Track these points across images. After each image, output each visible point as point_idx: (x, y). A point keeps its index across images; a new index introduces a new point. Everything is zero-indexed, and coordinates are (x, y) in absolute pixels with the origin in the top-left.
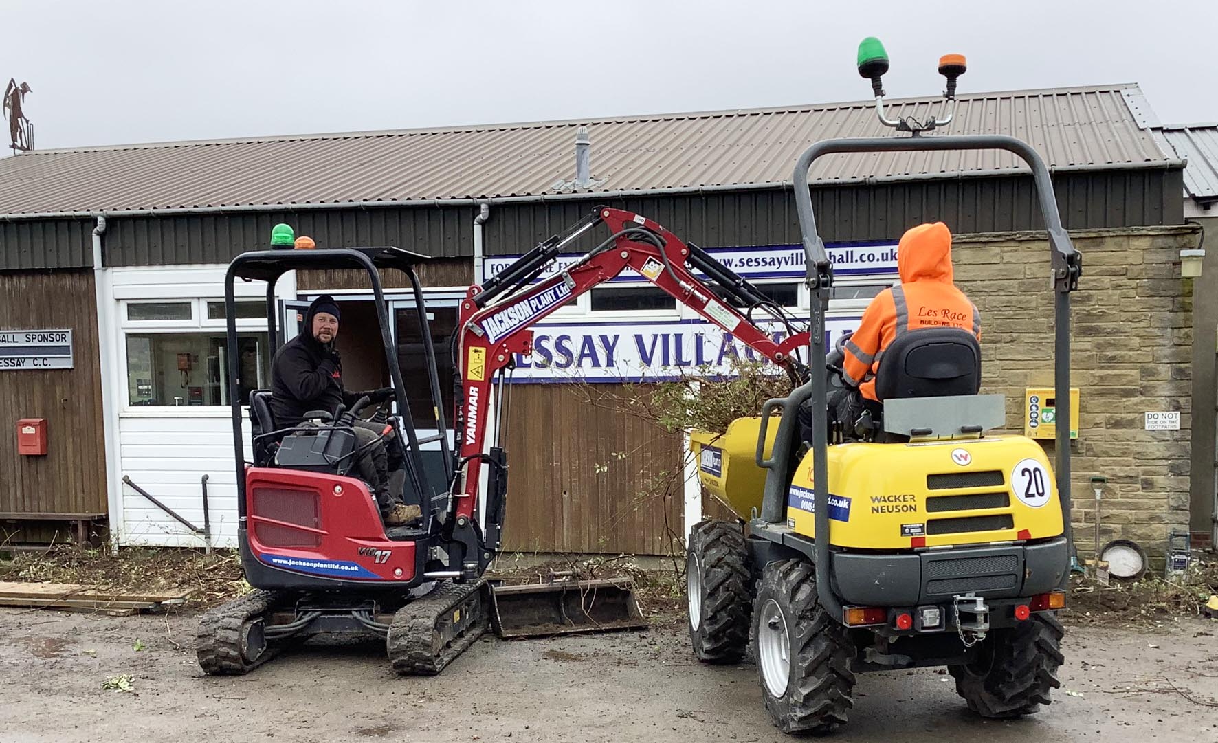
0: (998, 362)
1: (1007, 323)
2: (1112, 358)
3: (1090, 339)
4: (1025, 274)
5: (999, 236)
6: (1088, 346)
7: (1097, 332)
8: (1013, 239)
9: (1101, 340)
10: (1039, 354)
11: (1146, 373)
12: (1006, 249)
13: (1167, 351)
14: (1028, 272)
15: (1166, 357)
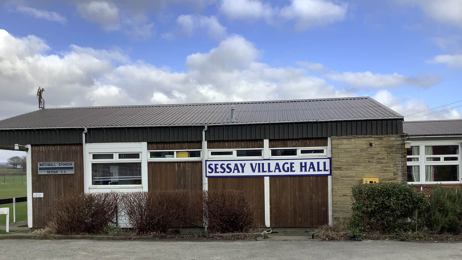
0: (355, 171)
1: (357, 160)
2: (385, 170)
3: (380, 165)
4: (361, 147)
5: (354, 137)
6: (379, 167)
7: (382, 163)
8: (358, 138)
9: (383, 165)
10: (366, 169)
11: (395, 174)
12: (356, 140)
13: (400, 168)
14: (362, 146)
15: (400, 170)
